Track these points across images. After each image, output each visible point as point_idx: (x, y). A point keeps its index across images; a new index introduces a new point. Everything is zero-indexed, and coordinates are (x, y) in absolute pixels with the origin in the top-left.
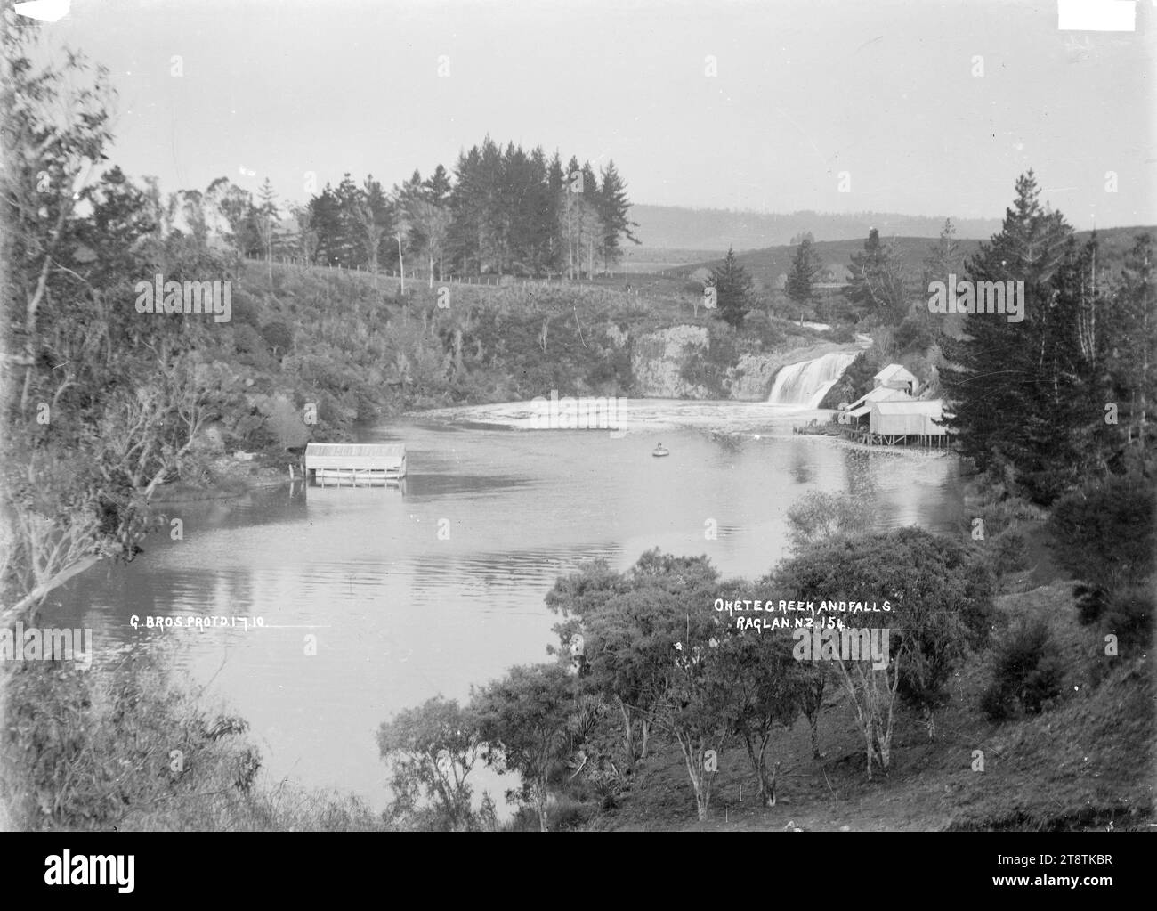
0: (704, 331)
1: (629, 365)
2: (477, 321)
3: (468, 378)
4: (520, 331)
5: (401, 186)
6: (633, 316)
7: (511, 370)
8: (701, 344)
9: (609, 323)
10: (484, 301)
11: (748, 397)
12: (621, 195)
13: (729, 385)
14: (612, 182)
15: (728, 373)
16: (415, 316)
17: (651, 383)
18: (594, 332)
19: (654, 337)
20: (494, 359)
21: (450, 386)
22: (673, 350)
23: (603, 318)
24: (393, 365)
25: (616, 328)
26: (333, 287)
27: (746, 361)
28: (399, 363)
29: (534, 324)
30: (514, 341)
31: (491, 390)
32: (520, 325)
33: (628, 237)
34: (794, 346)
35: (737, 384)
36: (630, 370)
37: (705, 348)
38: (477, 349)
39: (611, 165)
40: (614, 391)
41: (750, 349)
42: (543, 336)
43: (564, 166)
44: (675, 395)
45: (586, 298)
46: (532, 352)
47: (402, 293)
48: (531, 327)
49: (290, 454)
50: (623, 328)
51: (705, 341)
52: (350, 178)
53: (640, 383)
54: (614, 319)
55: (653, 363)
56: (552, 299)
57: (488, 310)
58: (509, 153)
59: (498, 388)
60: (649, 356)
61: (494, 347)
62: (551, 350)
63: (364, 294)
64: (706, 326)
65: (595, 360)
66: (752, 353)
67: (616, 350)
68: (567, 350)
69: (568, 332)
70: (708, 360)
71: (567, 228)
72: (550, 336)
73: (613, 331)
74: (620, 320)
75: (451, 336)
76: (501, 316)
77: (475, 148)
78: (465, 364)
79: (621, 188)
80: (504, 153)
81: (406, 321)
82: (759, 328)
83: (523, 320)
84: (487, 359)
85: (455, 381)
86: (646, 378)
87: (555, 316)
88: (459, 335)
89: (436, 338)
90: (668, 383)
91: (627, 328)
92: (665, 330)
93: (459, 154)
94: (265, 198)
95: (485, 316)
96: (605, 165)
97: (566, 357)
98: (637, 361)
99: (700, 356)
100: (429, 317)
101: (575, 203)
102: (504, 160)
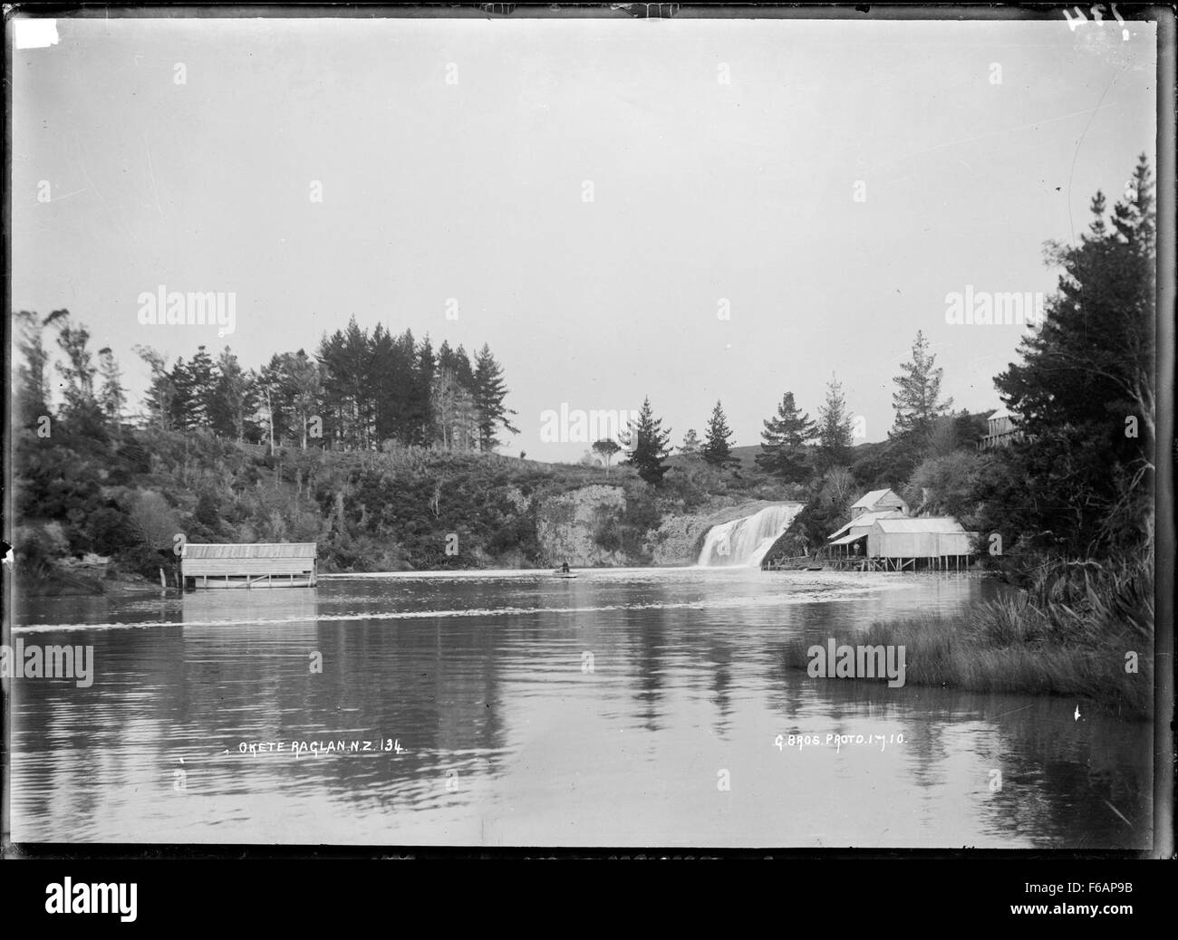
0: (619, 491)
1: (535, 532)
2: (360, 485)
3: (352, 545)
4: (409, 496)
5: (258, 372)
6: (537, 478)
7: (400, 538)
8: (616, 506)
9: (509, 486)
10: (365, 464)
11: (674, 561)
12: (498, 381)
13: (651, 550)
14: (487, 367)
15: (648, 536)
16: (288, 479)
17: (560, 551)
18: (492, 496)
19: (562, 499)
20: (381, 527)
21: (333, 550)
22: (584, 513)
23: (501, 481)
24: (266, 525)
25: (518, 491)
26: (193, 441)
27: (669, 522)
28: (274, 522)
29: (425, 489)
30: (403, 507)
31: (379, 557)
32: (409, 490)
33: (506, 425)
34: (720, 506)
35: (660, 548)
36: (535, 537)
37: (621, 509)
38: (361, 515)
39: (486, 350)
40: (518, 562)
41: (671, 508)
42: (435, 502)
43: (436, 351)
44: (590, 564)
45: (481, 461)
46: (425, 519)
47: (272, 454)
48: (421, 491)
49: (161, 556)
50: (525, 492)
51: (622, 501)
52: (205, 352)
53: (547, 552)
54: (514, 482)
55: (562, 528)
56: (443, 462)
57: (369, 473)
58: (377, 335)
59: (386, 557)
60: (557, 521)
61: (380, 512)
62: (445, 517)
63: (228, 453)
64: (621, 485)
65: (496, 527)
66: (675, 513)
67: (518, 516)
68: (463, 517)
69: (462, 498)
70: (625, 523)
71: (441, 414)
72: (442, 502)
73: (514, 495)
74: (522, 482)
75: (331, 500)
76: (386, 479)
77: (339, 333)
78: (348, 530)
79: (498, 373)
80: (370, 336)
81: (278, 482)
82: (679, 488)
83: (411, 484)
84: (372, 526)
85: (338, 545)
86: (554, 545)
87: (446, 481)
88: (340, 497)
89: (313, 502)
90: (581, 550)
91: (530, 491)
92: (575, 492)
93: (321, 338)
94: (108, 377)
95: (367, 480)
96: (480, 349)
97: (462, 524)
98: (543, 527)
99: (616, 518)
100: (305, 480)
101: (449, 389)
102: (372, 343)
